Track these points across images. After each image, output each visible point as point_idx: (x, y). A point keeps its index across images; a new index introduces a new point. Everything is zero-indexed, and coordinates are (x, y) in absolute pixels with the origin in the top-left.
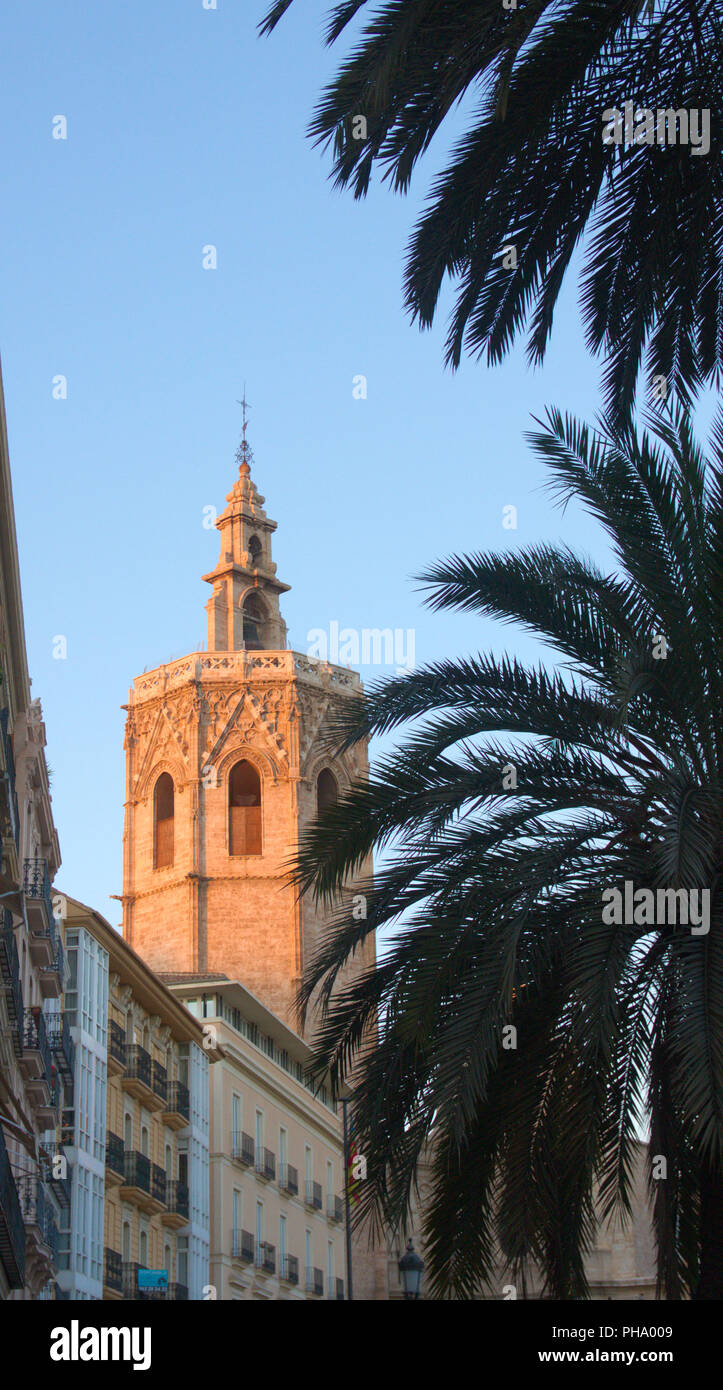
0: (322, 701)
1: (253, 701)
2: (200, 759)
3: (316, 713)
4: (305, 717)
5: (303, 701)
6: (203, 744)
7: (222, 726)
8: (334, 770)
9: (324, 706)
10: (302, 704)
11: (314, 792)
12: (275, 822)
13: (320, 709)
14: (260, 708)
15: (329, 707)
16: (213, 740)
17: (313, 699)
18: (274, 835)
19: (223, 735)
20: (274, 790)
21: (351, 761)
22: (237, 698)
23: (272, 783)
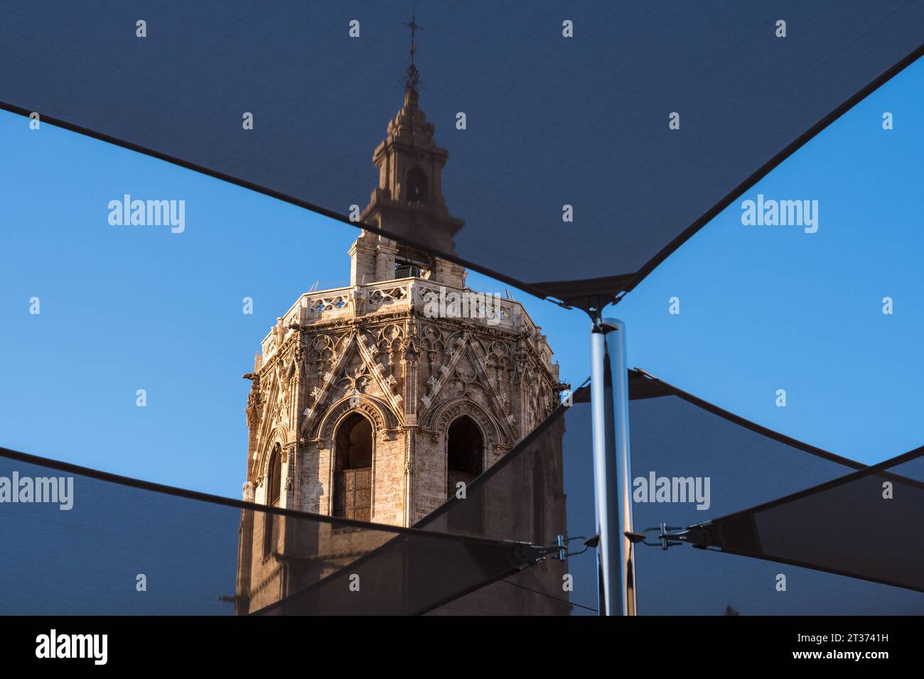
0: (461, 335)
1: (365, 342)
2: (302, 417)
3: (450, 351)
4: (431, 355)
5: (431, 337)
6: (306, 400)
7: (329, 377)
8: (477, 419)
9: (463, 342)
10: (427, 340)
11: (442, 444)
12: (387, 483)
13: (456, 346)
14: (373, 349)
15: (468, 342)
16: (318, 394)
17: (445, 334)
18: (386, 499)
19: (330, 386)
20: (387, 445)
21: (503, 406)
22: (347, 342)
23: (384, 436)
